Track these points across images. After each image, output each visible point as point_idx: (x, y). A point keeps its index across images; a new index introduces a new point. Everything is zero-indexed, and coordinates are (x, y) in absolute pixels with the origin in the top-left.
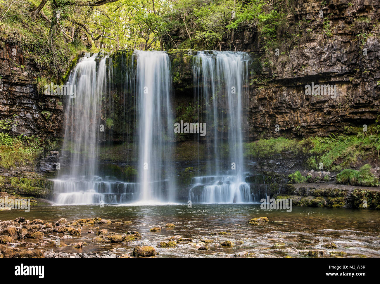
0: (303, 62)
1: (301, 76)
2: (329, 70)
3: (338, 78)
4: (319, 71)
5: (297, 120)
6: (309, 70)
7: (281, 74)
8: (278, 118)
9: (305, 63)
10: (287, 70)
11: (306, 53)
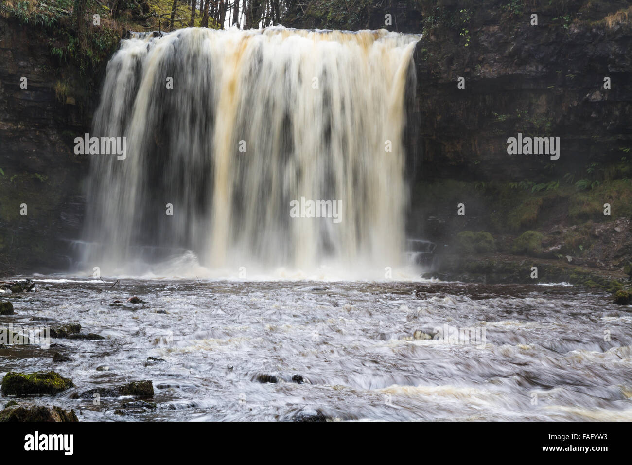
0: (479, 57)
1: (476, 79)
2: (519, 72)
3: (532, 85)
4: (503, 73)
5: (474, 150)
6: (487, 70)
7: (446, 75)
8: (445, 146)
9: (480, 59)
10: (456, 68)
11: (482, 42)
